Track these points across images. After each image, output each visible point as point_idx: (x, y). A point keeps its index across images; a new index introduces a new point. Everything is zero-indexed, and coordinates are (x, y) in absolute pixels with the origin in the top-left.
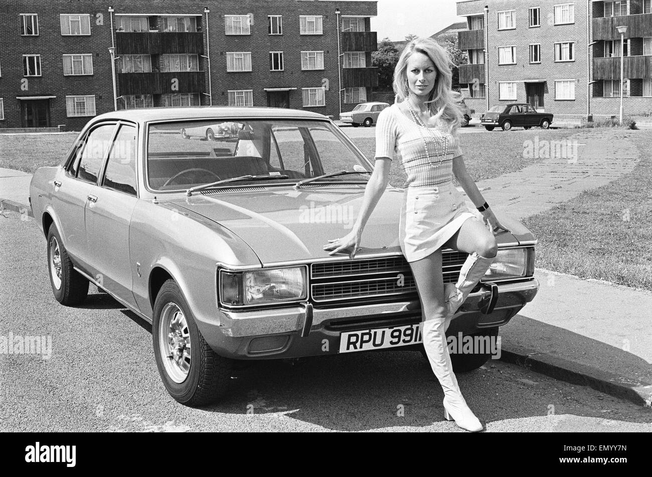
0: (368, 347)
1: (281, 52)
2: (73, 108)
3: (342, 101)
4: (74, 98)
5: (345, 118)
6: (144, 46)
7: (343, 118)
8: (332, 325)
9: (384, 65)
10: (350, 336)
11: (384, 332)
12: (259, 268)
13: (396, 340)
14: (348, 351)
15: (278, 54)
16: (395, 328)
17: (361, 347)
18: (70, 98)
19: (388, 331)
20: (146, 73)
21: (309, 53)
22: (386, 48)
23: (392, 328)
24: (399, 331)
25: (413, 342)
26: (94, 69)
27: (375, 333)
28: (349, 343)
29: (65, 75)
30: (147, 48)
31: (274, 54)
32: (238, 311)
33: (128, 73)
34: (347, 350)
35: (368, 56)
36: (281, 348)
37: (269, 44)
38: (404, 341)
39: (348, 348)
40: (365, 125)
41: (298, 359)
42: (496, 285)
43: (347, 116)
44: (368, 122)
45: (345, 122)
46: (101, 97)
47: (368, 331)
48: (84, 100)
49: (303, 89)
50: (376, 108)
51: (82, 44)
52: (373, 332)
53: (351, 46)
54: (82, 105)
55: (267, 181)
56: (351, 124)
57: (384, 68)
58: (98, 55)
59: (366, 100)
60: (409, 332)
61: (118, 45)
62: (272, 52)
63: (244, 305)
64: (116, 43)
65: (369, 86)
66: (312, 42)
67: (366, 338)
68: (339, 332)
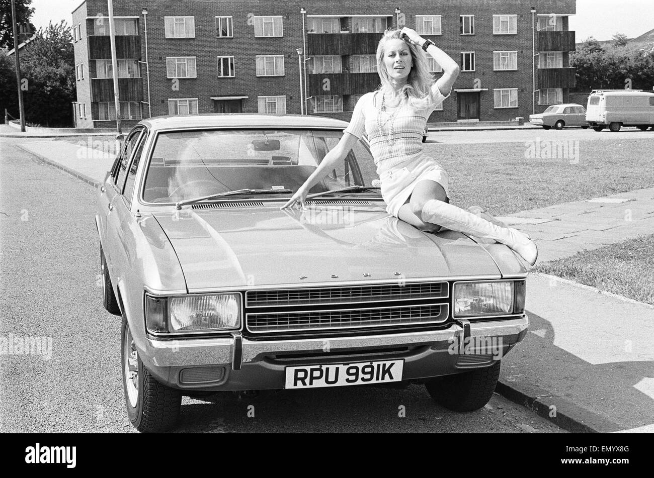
0: (320, 383)
1: (473, 52)
2: (264, 108)
3: (536, 102)
4: (265, 98)
5: (535, 121)
6: (335, 47)
7: (533, 120)
8: (277, 358)
9: (585, 66)
10: (297, 371)
11: (337, 369)
12: (184, 294)
13: (353, 378)
14: (296, 387)
15: (469, 54)
16: (351, 365)
17: (311, 383)
18: (262, 98)
19: (343, 368)
20: (337, 74)
21: (502, 53)
22: (591, 47)
23: (348, 364)
24: (357, 368)
25: (374, 381)
26: (285, 70)
27: (327, 369)
28: (296, 379)
29: (257, 76)
30: (337, 49)
31: (465, 54)
32: (163, 338)
33: (319, 74)
34: (294, 385)
35: (565, 56)
36: (218, 380)
37: (460, 44)
38: (363, 379)
39: (295, 384)
40: (556, 127)
41: (245, 392)
42: (469, 323)
43: (537, 118)
44: (560, 125)
45: (535, 125)
46: (291, 98)
47: (318, 367)
48: (275, 100)
49: (494, 89)
50: (569, 111)
51: (275, 45)
52: (324, 368)
53: (547, 45)
54: (273, 106)
55: (269, 195)
56: (542, 127)
57: (585, 69)
58: (289, 56)
59: (562, 101)
60: (368, 370)
61: (309, 46)
62: (464, 53)
63: (169, 332)
64: (307, 44)
65: (565, 87)
66: (506, 42)
67: (316, 374)
68: (284, 366)
